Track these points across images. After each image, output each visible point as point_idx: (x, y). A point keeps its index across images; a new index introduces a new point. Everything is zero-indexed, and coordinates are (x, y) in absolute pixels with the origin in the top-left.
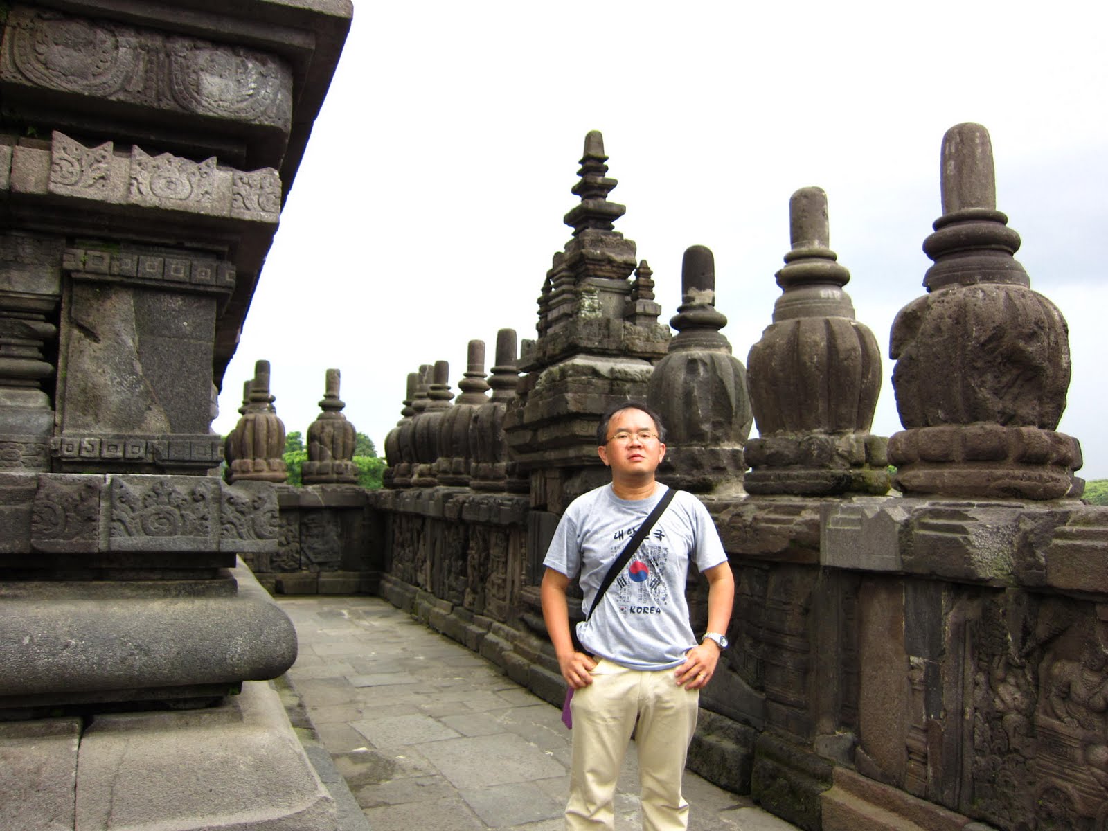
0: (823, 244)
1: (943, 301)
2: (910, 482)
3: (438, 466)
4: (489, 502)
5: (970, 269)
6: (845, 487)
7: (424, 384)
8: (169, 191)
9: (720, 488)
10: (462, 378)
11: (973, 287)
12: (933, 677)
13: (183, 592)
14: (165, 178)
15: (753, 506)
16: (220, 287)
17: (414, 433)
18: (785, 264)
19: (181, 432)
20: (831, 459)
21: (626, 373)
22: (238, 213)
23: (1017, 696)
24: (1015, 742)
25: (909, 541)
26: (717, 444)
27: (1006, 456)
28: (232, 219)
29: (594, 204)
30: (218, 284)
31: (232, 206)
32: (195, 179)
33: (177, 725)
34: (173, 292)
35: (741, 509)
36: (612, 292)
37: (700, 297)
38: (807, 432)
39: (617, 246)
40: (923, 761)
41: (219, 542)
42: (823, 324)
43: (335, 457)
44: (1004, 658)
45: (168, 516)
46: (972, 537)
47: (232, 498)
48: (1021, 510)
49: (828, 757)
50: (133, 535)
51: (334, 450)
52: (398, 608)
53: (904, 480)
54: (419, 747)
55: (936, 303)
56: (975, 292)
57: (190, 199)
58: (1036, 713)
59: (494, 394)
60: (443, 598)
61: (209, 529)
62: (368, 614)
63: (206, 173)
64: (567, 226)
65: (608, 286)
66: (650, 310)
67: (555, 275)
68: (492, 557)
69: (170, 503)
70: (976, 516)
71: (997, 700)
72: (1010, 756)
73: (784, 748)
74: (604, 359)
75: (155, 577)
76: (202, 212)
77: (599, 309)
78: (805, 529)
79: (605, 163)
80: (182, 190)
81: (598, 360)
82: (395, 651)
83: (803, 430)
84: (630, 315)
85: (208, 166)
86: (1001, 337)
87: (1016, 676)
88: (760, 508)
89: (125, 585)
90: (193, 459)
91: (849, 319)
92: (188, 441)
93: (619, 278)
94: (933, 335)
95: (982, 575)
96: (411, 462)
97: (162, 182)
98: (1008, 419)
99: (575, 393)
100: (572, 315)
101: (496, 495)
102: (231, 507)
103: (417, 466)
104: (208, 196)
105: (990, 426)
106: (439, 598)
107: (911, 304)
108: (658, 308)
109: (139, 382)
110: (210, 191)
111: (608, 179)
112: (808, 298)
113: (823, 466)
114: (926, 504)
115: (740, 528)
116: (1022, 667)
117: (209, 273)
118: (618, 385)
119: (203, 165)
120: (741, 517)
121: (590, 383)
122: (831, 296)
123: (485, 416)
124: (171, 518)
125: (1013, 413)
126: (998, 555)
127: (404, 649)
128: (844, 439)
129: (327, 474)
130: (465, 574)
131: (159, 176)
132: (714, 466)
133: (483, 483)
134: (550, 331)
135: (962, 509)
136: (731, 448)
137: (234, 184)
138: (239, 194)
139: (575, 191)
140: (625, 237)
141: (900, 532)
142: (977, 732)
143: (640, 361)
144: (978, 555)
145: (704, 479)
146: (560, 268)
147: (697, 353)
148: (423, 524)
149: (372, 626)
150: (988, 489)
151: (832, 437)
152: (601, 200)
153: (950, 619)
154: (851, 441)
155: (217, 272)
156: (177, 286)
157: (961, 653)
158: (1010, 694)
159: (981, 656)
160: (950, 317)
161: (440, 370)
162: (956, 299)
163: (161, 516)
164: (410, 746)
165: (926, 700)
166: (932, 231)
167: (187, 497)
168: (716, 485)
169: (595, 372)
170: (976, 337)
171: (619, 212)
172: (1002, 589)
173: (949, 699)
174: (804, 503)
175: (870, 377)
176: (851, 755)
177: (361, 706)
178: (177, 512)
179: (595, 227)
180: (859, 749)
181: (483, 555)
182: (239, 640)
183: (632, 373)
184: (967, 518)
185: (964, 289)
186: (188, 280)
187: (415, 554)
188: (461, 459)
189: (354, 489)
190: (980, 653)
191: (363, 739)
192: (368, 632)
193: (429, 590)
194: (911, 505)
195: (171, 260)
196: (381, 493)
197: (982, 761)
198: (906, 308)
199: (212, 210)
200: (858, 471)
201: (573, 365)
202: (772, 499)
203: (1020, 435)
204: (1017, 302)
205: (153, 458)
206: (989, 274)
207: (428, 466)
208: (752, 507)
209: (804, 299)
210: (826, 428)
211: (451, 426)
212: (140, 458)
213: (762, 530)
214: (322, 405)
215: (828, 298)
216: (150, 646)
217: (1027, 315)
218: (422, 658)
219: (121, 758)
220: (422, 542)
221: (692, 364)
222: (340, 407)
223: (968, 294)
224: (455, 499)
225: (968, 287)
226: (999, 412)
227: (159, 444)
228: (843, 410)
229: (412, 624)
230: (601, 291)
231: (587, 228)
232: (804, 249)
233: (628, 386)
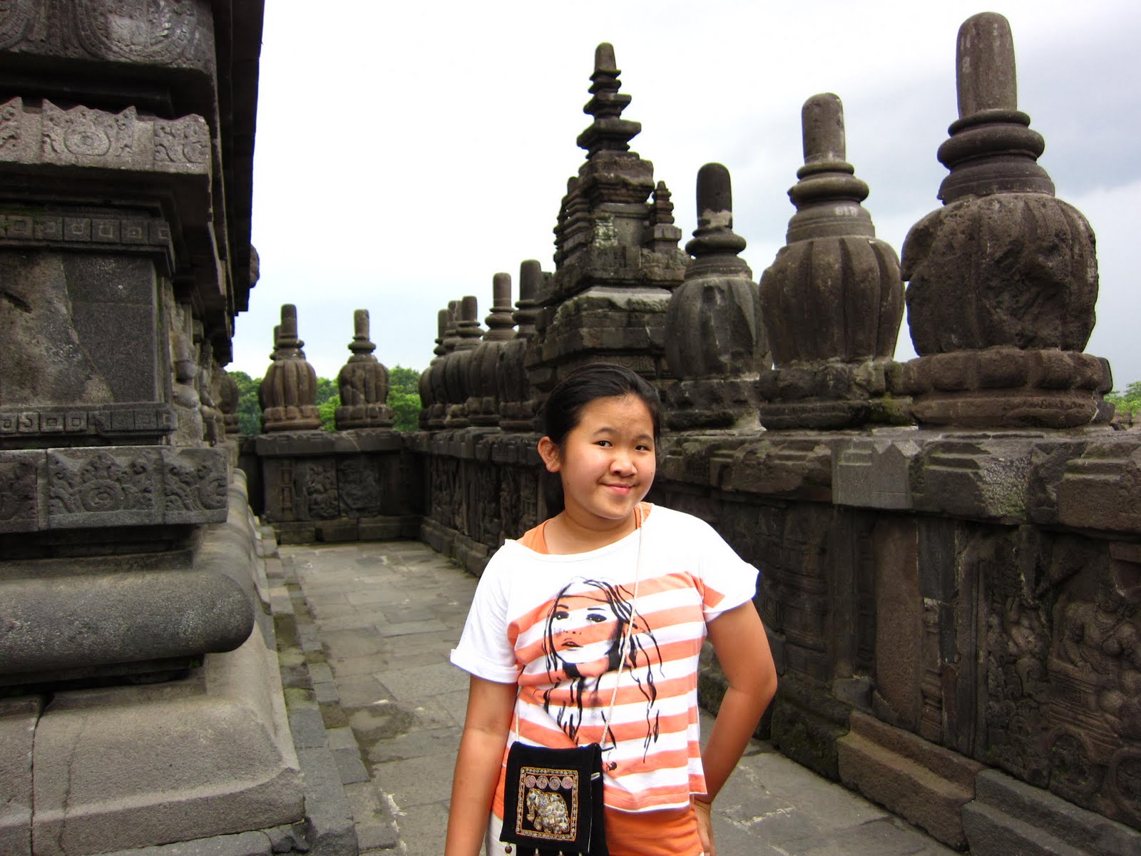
0: (839, 156)
1: (956, 215)
2: (922, 414)
3: (468, 406)
4: (516, 443)
5: (986, 178)
6: (863, 419)
7: (454, 321)
8: (85, 147)
9: (741, 422)
10: (488, 314)
11: (989, 198)
12: (947, 618)
13: (135, 565)
14: (80, 133)
15: (768, 442)
16: (154, 246)
17: (444, 372)
18: (798, 180)
19: (125, 401)
20: (849, 389)
21: (645, 304)
22: (161, 166)
23: (1031, 639)
24: (1028, 687)
25: (919, 477)
26: (737, 376)
27: (1024, 383)
28: (155, 173)
29: (606, 123)
30: (152, 243)
31: (155, 159)
32: (113, 132)
33: (139, 699)
34: (105, 254)
35: (756, 445)
36: (628, 218)
37: (717, 219)
38: (823, 362)
39: (632, 167)
40: (938, 705)
41: (164, 515)
42: (837, 245)
43: (368, 401)
44: (1017, 599)
45: (108, 490)
46: (983, 473)
47: (175, 468)
48: (1038, 441)
49: (845, 701)
50: (74, 512)
51: (366, 394)
52: (438, 551)
53: (917, 412)
54: (440, 698)
55: (949, 218)
56: (991, 204)
57: (109, 154)
58: (1049, 657)
59: (520, 329)
60: (479, 542)
61: (153, 502)
62: (407, 559)
63: (124, 124)
64: (580, 148)
65: (624, 211)
66: (669, 235)
67: (569, 202)
68: (522, 499)
69: (109, 477)
70: (989, 449)
71: (1011, 644)
72: (1024, 701)
73: (803, 692)
74: (621, 290)
75: (107, 552)
76: (123, 168)
77: (615, 236)
78: (818, 466)
79: (618, 78)
80: (99, 145)
81: (615, 292)
82: (430, 597)
83: (819, 359)
84: (648, 242)
85: (126, 117)
86: (1018, 252)
87: (1029, 618)
88: (775, 444)
89: (74, 562)
90: (137, 428)
91: (867, 237)
92: (131, 410)
93: (636, 202)
94: (944, 253)
95: (993, 512)
96: (444, 403)
97: (76, 139)
98: (1028, 341)
99: (590, 327)
100: (586, 245)
101: (525, 435)
102: (174, 478)
103: (449, 407)
104: (128, 149)
105: (1006, 350)
106: (475, 541)
107: (922, 220)
108: (678, 232)
109: (76, 351)
110: (129, 144)
111: (621, 96)
112: (823, 217)
113: (839, 397)
114: (939, 437)
115: (754, 465)
116: (1036, 609)
117: (140, 232)
118: (636, 317)
119: (120, 116)
120: (755, 454)
121: (606, 316)
122: (847, 214)
123: (510, 354)
124: (112, 492)
125: (1031, 334)
126: (1011, 490)
127: (439, 595)
128: (862, 367)
129: (361, 418)
130: (499, 517)
131: (74, 131)
132: (735, 399)
133: (512, 422)
134: (567, 262)
135: (974, 441)
136: (752, 380)
137: (156, 135)
138: (161, 145)
139: (588, 110)
140: (642, 157)
141: (911, 468)
142: (991, 677)
143: (659, 290)
144: (989, 491)
145: (724, 414)
146: (574, 194)
147: (714, 279)
148: (458, 466)
149: (410, 571)
150: (1005, 418)
151: (850, 365)
152: (615, 118)
153: (963, 558)
154: (870, 369)
155: (149, 231)
156: (108, 247)
157: (974, 593)
158: (1023, 637)
159: (995, 598)
160: (963, 232)
161: (468, 305)
162: (969, 213)
163: (101, 491)
164: (431, 697)
165: (941, 643)
166: (948, 137)
167: (127, 470)
168: (737, 420)
169: (611, 304)
170: (990, 254)
171: (634, 130)
172: (1016, 527)
173: (962, 643)
174: (819, 438)
175: (890, 298)
176: (868, 700)
177: (388, 656)
178: (117, 485)
179: (609, 148)
180: (876, 693)
181: (515, 496)
182: (191, 614)
183: (651, 303)
184: (979, 451)
185: (979, 201)
186: (117, 241)
187: (452, 496)
188: (491, 399)
189: (389, 432)
190: (993, 595)
191: (385, 692)
192: (405, 579)
193: (466, 533)
194: (924, 439)
195: (98, 221)
196: (418, 435)
197: (996, 707)
198: (918, 224)
199: (134, 165)
200: (877, 401)
201: (588, 298)
202: (787, 434)
203: (1039, 359)
204: (1036, 213)
205: (96, 429)
206: (1007, 182)
207: (461, 406)
208: (766, 443)
209: (817, 218)
210: (844, 356)
211: (479, 365)
212: (81, 431)
213: (776, 467)
214: (351, 347)
215: (844, 215)
216: (99, 624)
217: (1047, 227)
218: (455, 603)
219: (78, 736)
220: (457, 485)
221: (708, 292)
222: (371, 348)
223: (983, 206)
224: (485, 440)
225: (983, 199)
226: (1017, 335)
227: (101, 415)
228: (860, 337)
229: (451, 568)
230: (616, 217)
231: (600, 149)
232: (817, 163)
233: (647, 317)
